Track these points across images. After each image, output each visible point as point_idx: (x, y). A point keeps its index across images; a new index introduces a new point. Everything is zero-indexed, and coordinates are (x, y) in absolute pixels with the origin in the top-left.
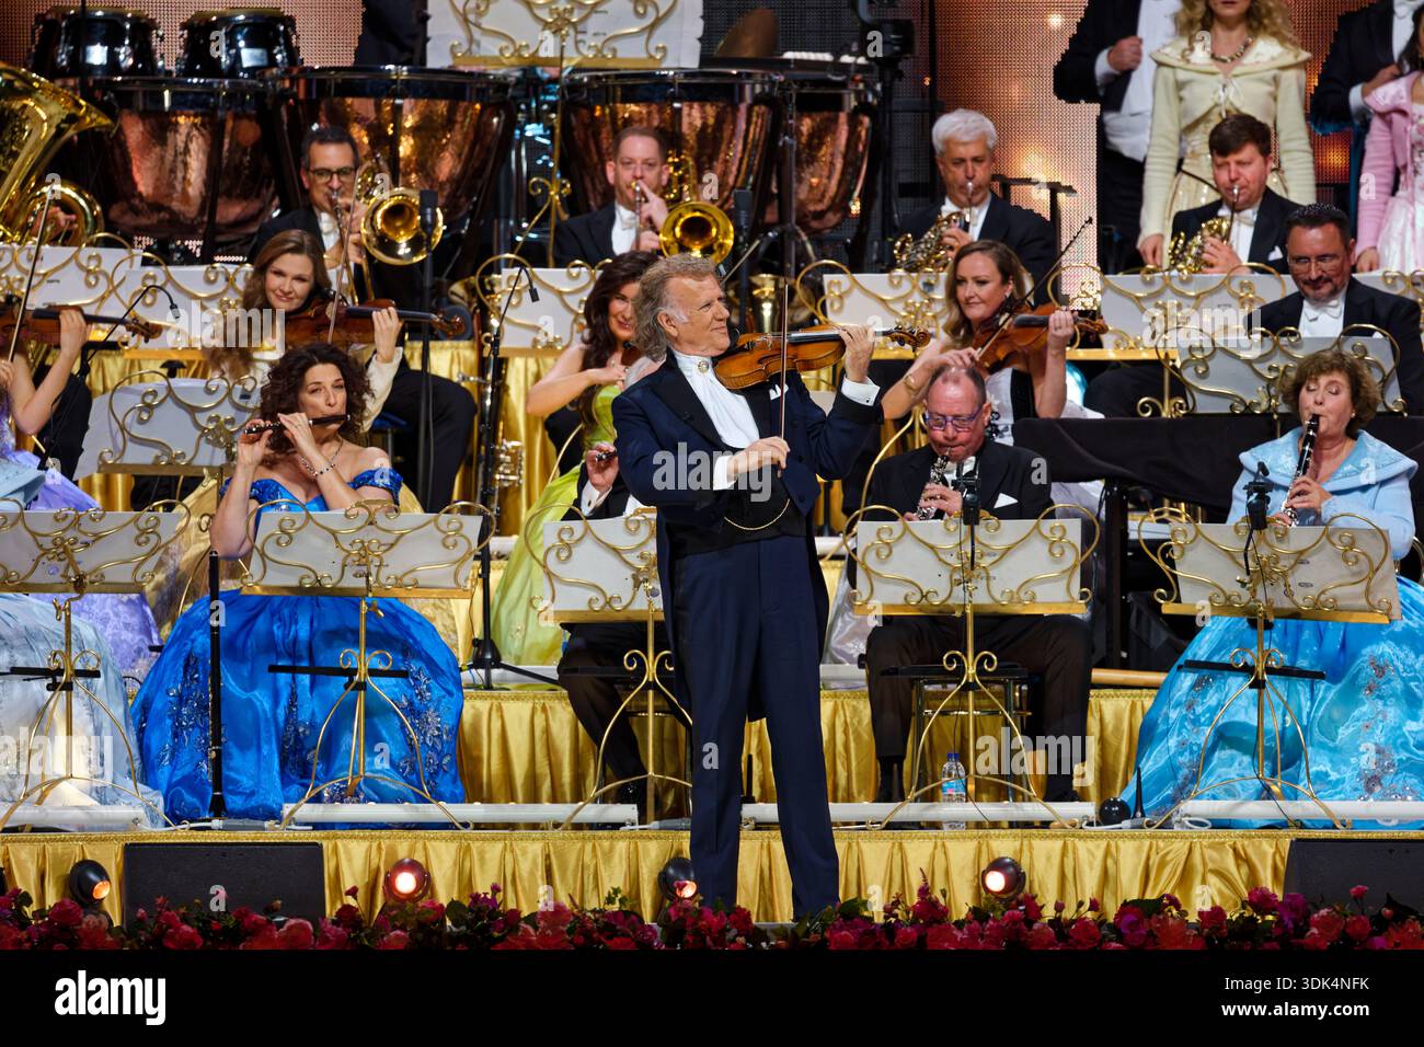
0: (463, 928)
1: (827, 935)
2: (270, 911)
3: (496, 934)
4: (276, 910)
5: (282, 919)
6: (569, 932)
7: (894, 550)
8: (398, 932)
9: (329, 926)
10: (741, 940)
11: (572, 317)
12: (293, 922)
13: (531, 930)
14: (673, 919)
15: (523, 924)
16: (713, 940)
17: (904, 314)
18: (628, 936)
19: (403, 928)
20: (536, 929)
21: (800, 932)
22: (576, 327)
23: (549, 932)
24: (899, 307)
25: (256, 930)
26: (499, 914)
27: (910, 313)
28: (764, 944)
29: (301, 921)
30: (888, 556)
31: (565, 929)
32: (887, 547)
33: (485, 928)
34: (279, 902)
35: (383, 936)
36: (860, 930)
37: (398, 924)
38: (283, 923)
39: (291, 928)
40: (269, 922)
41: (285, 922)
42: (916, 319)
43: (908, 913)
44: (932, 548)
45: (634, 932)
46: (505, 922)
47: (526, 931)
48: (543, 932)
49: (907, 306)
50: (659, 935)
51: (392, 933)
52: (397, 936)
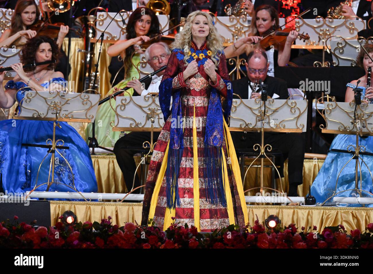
0: (99, 231)
1: (223, 236)
2: (33, 223)
3: (110, 233)
4: (35, 223)
5: (37, 226)
6: (135, 233)
7: (237, 109)
8: (76, 232)
9: (53, 229)
10: (194, 237)
11: (120, 29)
12: (40, 227)
13: (122, 233)
14: (171, 230)
15: (119, 230)
16: (185, 237)
17: (234, 31)
18: (155, 235)
19: (78, 230)
20: (124, 232)
21: (214, 235)
22: (122, 33)
23: (128, 233)
24: (233, 29)
25: (28, 230)
26: (112, 226)
27: (236, 30)
28: (202, 239)
29: (43, 227)
30: (235, 111)
31: (134, 232)
32: (235, 108)
33: (106, 231)
34: (36, 221)
35: (71, 233)
36: (235, 235)
37: (76, 229)
38: (37, 228)
39: (40, 229)
40: (32, 227)
41: (38, 227)
42: (238, 33)
43: (251, 229)
44: (250, 108)
45: (157, 234)
46: (113, 229)
47: (120, 232)
48: (126, 233)
49: (235, 28)
50: (166, 235)
51: (74, 232)
52: (76, 233)
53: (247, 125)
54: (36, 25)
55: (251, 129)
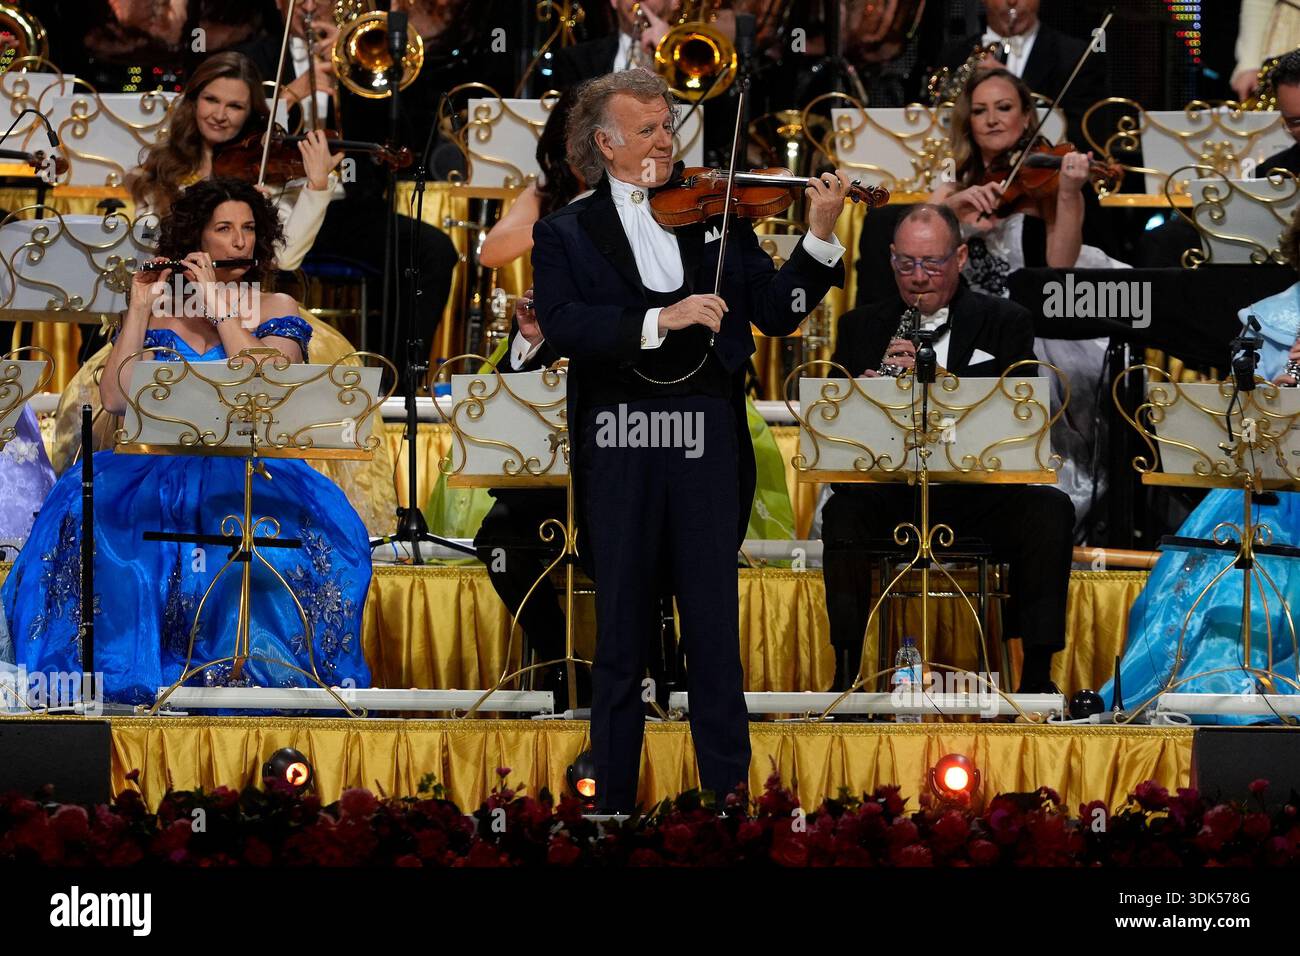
0: (257, 817)
3: (292, 824)
5: (55, 805)
6: (374, 822)
8: (183, 821)
9: (107, 814)
12: (67, 808)
13: (331, 820)
15: (325, 814)
17: (922, 153)
20: (337, 817)
23: (352, 822)
24: (917, 146)
25: (26, 817)
27: (929, 152)
29: (77, 807)
30: (834, 417)
31: (370, 818)
33: (280, 817)
34: (52, 788)
37: (183, 812)
38: (52, 809)
39: (62, 812)
40: (39, 807)
41: (57, 807)
42: (934, 159)
45: (447, 824)
46: (304, 810)
47: (325, 821)
48: (344, 822)
49: (926, 144)
50: (476, 827)
51: (177, 822)
52: (182, 824)
53: (876, 462)
54: (246, 143)
55: (887, 475)
